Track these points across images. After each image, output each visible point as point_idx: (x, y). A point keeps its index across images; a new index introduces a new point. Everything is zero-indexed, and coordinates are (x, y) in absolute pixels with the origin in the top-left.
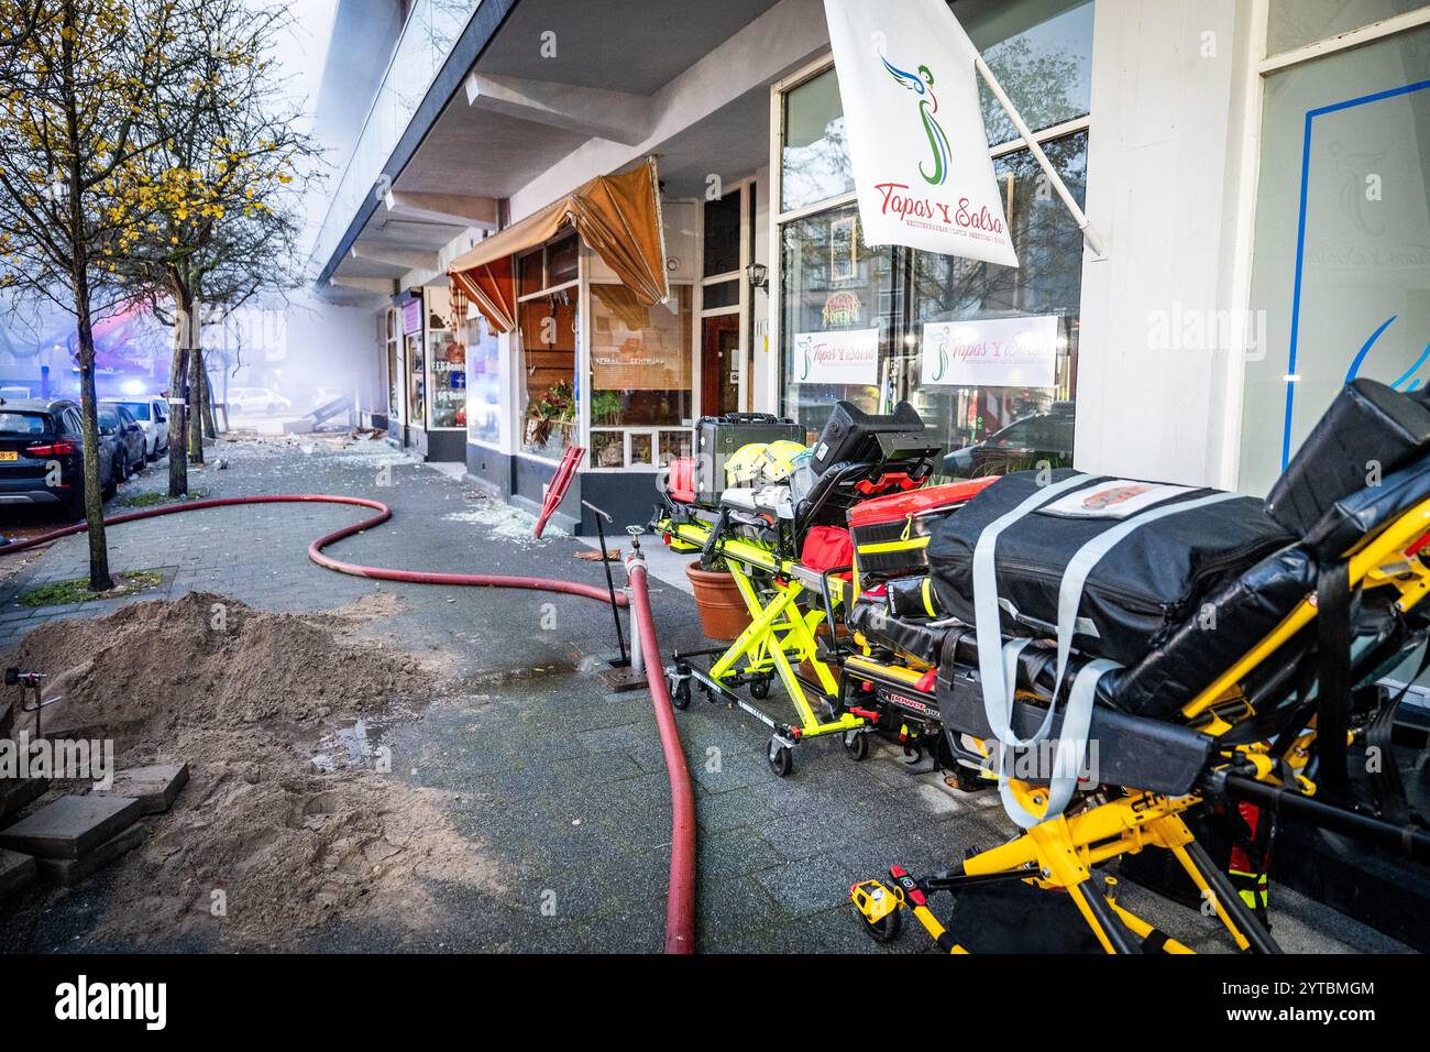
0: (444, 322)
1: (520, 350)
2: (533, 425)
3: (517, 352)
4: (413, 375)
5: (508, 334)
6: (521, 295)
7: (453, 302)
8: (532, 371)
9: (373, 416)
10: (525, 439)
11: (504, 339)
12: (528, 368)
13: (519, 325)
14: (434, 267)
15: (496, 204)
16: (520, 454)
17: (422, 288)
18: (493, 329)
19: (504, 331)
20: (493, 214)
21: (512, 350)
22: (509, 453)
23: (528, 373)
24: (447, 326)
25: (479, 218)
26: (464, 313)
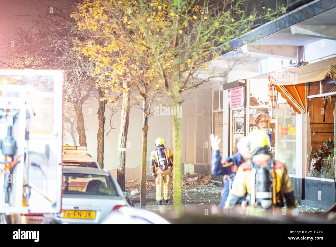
0: (259, 102)
1: (308, 123)
2: (314, 161)
3: (306, 123)
4: (234, 135)
5: (301, 114)
6: (309, 95)
7: (269, 94)
8: (314, 134)
9: (195, 166)
10: (309, 170)
11: (299, 117)
12: (312, 132)
13: (308, 110)
14: (255, 71)
15: (298, 48)
16: (307, 178)
17: (246, 80)
18: (293, 111)
19: (300, 113)
20: (295, 54)
21: (304, 123)
22: (301, 178)
23: (312, 135)
24: (260, 104)
25: (288, 56)
26: (275, 100)
